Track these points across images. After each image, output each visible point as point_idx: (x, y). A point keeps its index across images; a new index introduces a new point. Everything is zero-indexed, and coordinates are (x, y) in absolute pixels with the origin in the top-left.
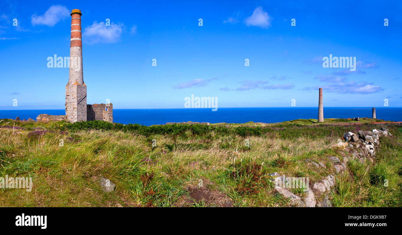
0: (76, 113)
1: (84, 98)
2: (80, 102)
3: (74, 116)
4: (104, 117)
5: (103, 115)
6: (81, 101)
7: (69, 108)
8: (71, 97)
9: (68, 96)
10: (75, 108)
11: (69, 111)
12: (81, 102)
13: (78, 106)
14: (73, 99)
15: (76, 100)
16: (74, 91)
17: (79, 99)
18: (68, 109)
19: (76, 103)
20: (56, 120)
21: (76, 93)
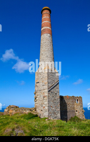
0: (46, 103)
1: (56, 86)
2: (51, 89)
3: (44, 107)
4: (76, 110)
5: (75, 107)
6: (53, 88)
7: (39, 97)
8: (41, 84)
9: (38, 83)
10: (46, 96)
11: (38, 101)
12: (53, 90)
13: (49, 94)
14: (44, 85)
15: (46, 87)
16: (45, 76)
17: (50, 85)
18: (37, 99)
19: (47, 90)
20: (22, 113)
21: (47, 78)
